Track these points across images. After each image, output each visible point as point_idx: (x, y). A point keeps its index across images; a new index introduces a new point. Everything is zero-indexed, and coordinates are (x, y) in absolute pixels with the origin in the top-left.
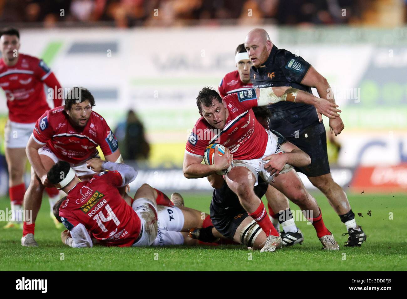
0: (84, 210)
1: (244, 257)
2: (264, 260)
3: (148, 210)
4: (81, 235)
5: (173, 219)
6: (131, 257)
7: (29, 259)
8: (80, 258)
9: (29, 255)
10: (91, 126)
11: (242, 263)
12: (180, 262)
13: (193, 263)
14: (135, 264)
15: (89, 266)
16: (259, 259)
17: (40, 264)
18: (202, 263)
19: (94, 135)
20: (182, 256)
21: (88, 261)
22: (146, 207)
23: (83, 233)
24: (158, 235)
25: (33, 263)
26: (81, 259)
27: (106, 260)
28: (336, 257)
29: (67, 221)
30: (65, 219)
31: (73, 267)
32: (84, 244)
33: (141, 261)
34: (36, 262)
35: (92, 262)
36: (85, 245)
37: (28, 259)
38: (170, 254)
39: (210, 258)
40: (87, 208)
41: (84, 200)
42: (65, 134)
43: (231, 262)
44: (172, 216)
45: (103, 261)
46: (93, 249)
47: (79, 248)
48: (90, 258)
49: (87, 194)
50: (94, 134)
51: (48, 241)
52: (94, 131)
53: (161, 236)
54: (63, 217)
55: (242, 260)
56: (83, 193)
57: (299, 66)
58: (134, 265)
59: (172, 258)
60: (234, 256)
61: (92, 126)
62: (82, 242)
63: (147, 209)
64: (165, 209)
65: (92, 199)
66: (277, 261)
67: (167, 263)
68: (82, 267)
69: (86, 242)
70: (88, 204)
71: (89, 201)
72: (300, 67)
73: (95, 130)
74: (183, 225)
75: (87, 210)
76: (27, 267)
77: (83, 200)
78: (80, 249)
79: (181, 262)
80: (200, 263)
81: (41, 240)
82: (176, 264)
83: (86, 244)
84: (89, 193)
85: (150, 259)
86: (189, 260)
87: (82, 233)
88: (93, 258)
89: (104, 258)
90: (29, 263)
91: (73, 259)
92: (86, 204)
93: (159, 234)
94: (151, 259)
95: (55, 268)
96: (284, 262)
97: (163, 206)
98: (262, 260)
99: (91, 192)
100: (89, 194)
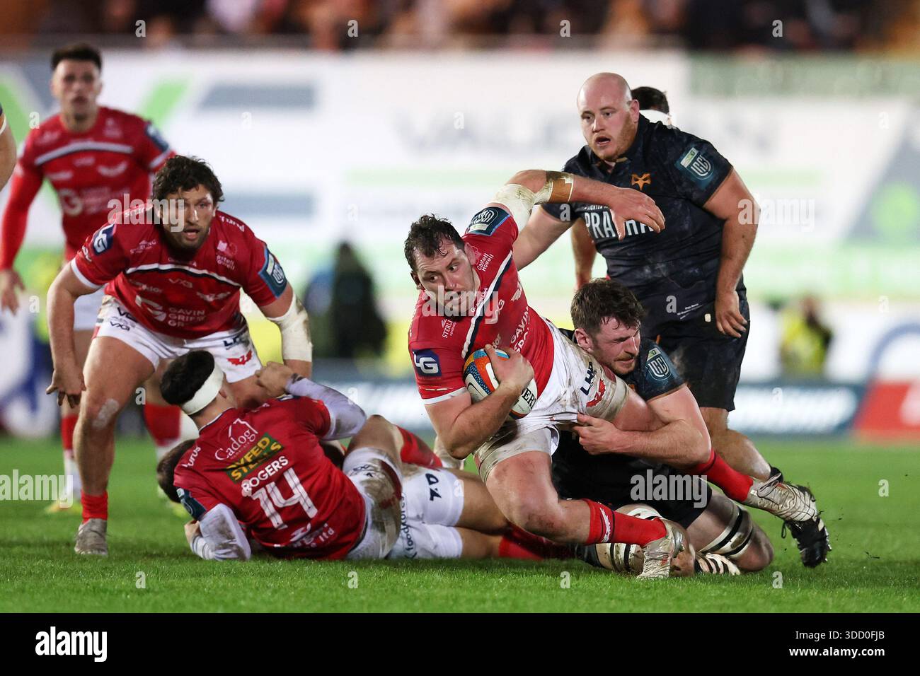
0: (233, 474)
1: (604, 589)
2: (650, 597)
3: (379, 476)
4: (224, 531)
5: (438, 496)
6: (340, 585)
7: (104, 585)
8: (221, 584)
9: (103, 575)
10: (218, 248)
11: (598, 603)
12: (454, 597)
13: (484, 601)
14: (349, 599)
15: (243, 603)
16: (639, 593)
17: (128, 596)
18: (504, 600)
19: (228, 266)
20: (459, 583)
21: (241, 592)
22: (375, 470)
23: (228, 525)
24: (402, 531)
25: (111, 593)
26: (225, 588)
27: (283, 590)
28: (818, 593)
29: (191, 497)
30: (186, 491)
31: (205, 605)
32: (230, 552)
33: (364, 595)
34: (120, 592)
35: (250, 594)
36: (233, 555)
37: (101, 585)
38: (431, 579)
39: (523, 591)
40: (241, 471)
41: (236, 451)
42: (155, 266)
43: (572, 600)
44: (436, 489)
45: (275, 591)
46: (252, 564)
47: (219, 560)
48: (245, 585)
49: (242, 440)
50: (230, 265)
51: (147, 546)
52: (228, 258)
53: (409, 533)
54: (182, 488)
55: (597, 596)
56: (235, 435)
57: (707, 168)
58: (347, 602)
59: (435, 587)
60: (580, 586)
61: (222, 246)
62: (225, 546)
63: (377, 474)
64: (420, 472)
65: (254, 452)
66: (678, 599)
67: (423, 599)
68: (226, 606)
69: (234, 548)
70: (242, 462)
71: (246, 457)
72: (707, 171)
73: (230, 255)
74: (460, 512)
75: (239, 475)
76: (97, 604)
77: (233, 452)
78: (222, 564)
79: (456, 598)
80: (501, 600)
81: (131, 540)
82: (444, 601)
83: (235, 551)
84: (249, 438)
85: (383, 589)
86: (475, 592)
87: (225, 526)
88: (251, 584)
89: (277, 586)
90: (102, 594)
91: (204, 587)
92: (237, 461)
93: (404, 529)
94: (386, 591)
95: (162, 606)
96: (696, 600)
97: (415, 466)
98: (644, 597)
99: (253, 435)
100: (248, 440)
